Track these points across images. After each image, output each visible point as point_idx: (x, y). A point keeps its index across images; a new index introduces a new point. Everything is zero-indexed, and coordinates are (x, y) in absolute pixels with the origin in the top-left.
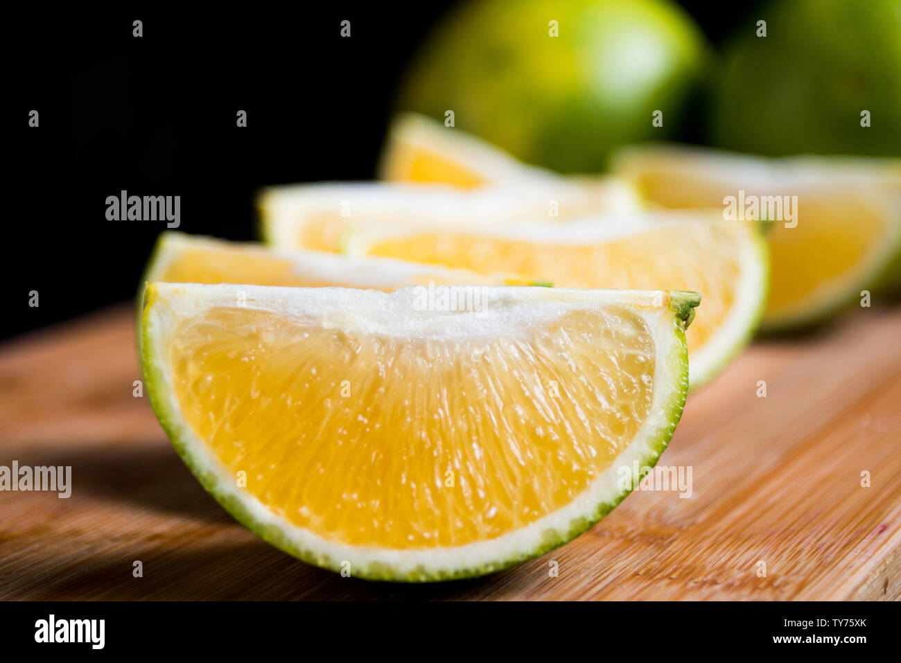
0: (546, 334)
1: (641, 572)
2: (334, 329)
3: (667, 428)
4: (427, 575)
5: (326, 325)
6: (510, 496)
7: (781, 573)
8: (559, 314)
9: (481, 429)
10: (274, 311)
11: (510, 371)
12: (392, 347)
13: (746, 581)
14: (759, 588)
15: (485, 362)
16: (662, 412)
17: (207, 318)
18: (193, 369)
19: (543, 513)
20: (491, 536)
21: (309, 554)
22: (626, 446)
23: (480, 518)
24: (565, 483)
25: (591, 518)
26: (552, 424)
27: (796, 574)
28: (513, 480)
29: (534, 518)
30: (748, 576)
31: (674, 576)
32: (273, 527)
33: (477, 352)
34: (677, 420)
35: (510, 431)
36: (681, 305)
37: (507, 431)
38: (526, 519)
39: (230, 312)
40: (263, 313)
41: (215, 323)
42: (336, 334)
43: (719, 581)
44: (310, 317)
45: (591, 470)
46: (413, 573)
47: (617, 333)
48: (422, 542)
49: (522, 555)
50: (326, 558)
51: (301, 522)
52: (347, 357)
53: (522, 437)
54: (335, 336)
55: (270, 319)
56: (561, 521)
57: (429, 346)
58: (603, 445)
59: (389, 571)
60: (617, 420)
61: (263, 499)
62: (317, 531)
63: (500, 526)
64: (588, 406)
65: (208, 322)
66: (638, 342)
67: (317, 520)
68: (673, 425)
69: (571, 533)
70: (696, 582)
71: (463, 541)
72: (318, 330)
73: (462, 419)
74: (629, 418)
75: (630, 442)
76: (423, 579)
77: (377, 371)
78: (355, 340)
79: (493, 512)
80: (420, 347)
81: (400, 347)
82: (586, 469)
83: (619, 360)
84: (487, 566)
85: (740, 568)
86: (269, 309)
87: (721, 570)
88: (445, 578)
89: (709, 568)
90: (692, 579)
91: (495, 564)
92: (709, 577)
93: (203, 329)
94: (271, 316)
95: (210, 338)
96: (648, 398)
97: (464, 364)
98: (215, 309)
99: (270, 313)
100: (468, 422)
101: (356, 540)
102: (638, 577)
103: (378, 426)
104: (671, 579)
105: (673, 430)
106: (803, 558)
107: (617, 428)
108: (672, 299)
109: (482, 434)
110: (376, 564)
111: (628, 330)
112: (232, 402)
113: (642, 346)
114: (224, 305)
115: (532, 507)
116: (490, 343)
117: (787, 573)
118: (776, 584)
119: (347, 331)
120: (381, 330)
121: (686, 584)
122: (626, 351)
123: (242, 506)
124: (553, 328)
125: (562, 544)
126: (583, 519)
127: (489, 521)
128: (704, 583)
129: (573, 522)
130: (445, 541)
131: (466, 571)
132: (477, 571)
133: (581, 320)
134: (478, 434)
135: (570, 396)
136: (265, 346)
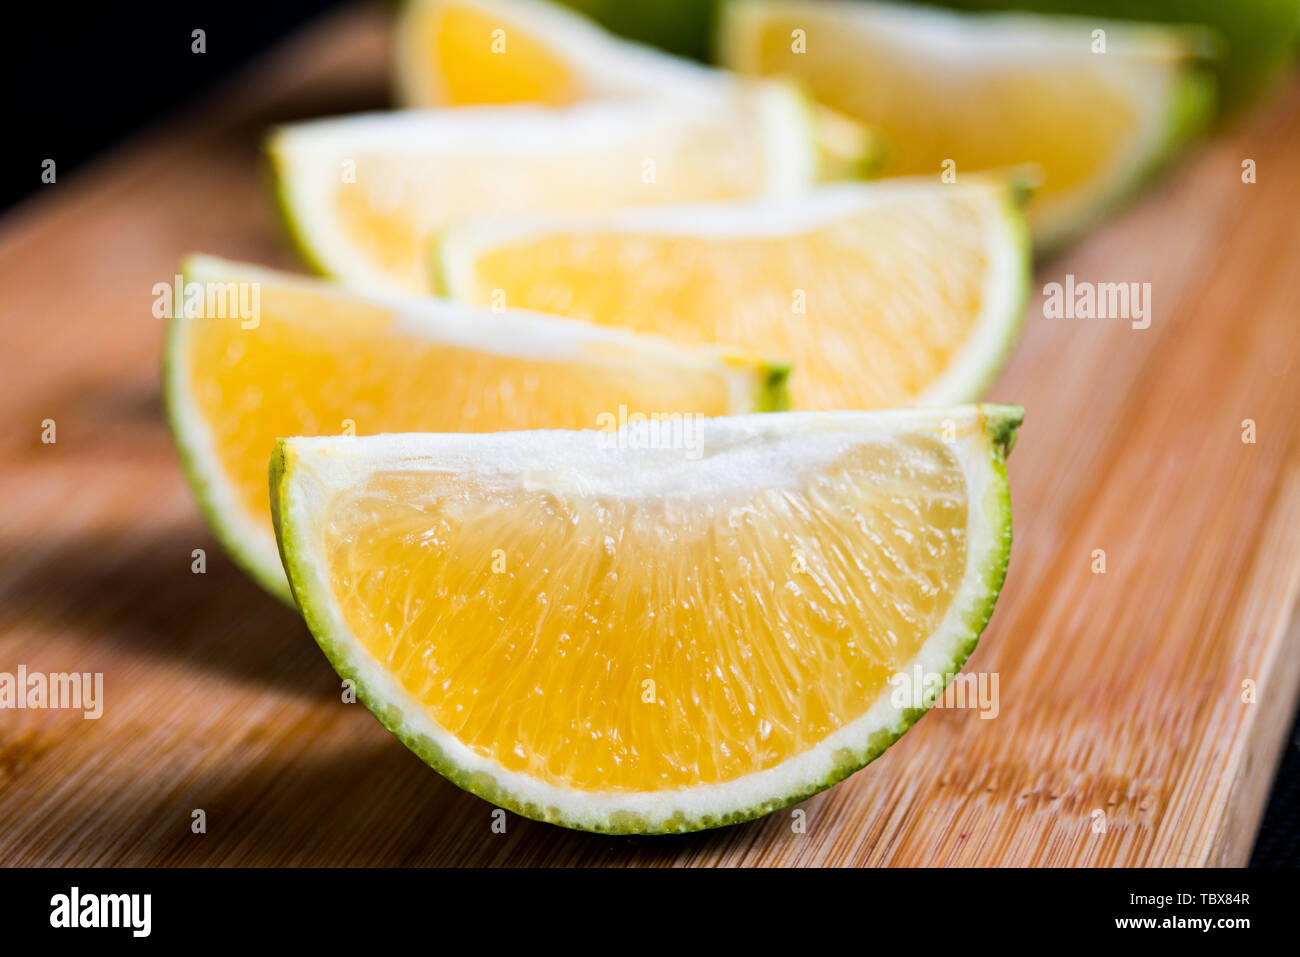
0: (823, 480)
1: (947, 779)
2: (540, 493)
3: (987, 599)
4: (688, 824)
5: (529, 485)
6: (790, 709)
7: (1131, 772)
8: (840, 450)
9: (746, 620)
10: (458, 470)
11: (781, 537)
12: (621, 512)
13: (1090, 791)
14: (1111, 805)
15: (748, 527)
16: (979, 578)
17: (369, 488)
18: (354, 563)
19: (833, 728)
20: (769, 765)
21: (531, 806)
22: (934, 628)
23: (752, 741)
24: (859, 685)
25: (894, 730)
26: (839, 606)
27: (1150, 774)
28: (792, 686)
29: (821, 737)
30: (1089, 781)
31: (993, 785)
32: (481, 774)
33: (736, 512)
34: (1000, 587)
35: (784, 619)
36: (1000, 427)
37: (781, 620)
38: (813, 738)
39: (400, 478)
40: (444, 474)
41: (380, 494)
42: (544, 500)
43: (1054, 794)
44: (506, 476)
45: (892, 665)
46: (669, 823)
47: (917, 470)
48: (680, 779)
49: (809, 787)
50: (555, 811)
51: (517, 764)
52: (562, 531)
53: (801, 626)
54: (545, 503)
55: (454, 483)
56: (856, 736)
57: (668, 506)
58: (906, 629)
59: (638, 822)
60: (924, 595)
61: (465, 737)
62: (538, 773)
63: (778, 749)
64: (884, 576)
65: (371, 494)
66: (944, 483)
67: (539, 760)
68: (995, 594)
69: (870, 751)
70: (1025, 797)
71: (732, 775)
72: (519, 493)
73: (721, 608)
74: (938, 589)
75: (940, 622)
76: (683, 829)
77: (603, 548)
78: (571, 506)
79: (766, 730)
80: (656, 508)
81: (632, 512)
82: (885, 664)
83: (922, 508)
84: (764, 805)
85: (1074, 765)
86: (450, 469)
87: (1051, 771)
88: (711, 825)
89: (1033, 769)
90: (1017, 792)
91: (774, 803)
92: (1039, 786)
93: (366, 505)
94: (455, 479)
95: (375, 515)
96: (960, 559)
97: (720, 531)
98: (378, 474)
99: (452, 475)
100: (728, 611)
101: (593, 784)
102: (944, 789)
103: (610, 626)
104: (990, 791)
105: (994, 600)
106: (1149, 738)
107: (924, 604)
108: (987, 418)
109: (748, 625)
110: (621, 814)
111: (929, 466)
112: (413, 605)
113: (949, 487)
114: (390, 467)
115: (818, 721)
116: (751, 498)
117: (1138, 771)
118: (1131, 794)
119: (558, 493)
120: (604, 487)
121: (1013, 802)
122: (931, 497)
123: (439, 749)
124: (833, 470)
125: (860, 767)
126: (885, 731)
127: (763, 744)
128: (1036, 798)
129: (872, 736)
130: (709, 776)
131: (738, 814)
132: (752, 814)
133: (871, 457)
134: (742, 627)
135: (861, 566)
136: (450, 521)
